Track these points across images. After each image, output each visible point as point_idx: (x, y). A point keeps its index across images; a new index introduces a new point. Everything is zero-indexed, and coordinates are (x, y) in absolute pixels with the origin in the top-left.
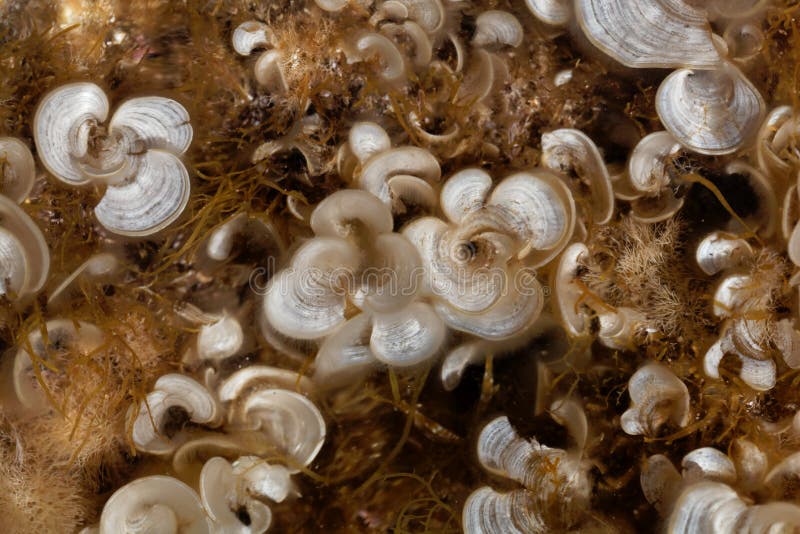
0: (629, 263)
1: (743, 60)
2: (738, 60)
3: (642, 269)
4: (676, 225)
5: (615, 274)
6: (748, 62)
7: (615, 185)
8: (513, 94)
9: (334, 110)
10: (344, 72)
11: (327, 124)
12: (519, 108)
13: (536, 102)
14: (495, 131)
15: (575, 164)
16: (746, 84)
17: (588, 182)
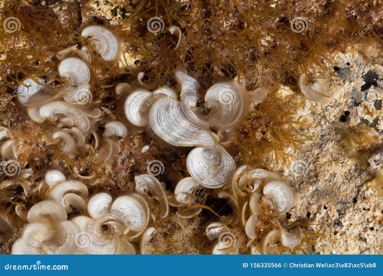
0: (177, 236)
1: (225, 143)
2: (223, 143)
3: (183, 239)
4: (199, 219)
5: (170, 242)
6: (228, 144)
7: (169, 200)
8: (123, 157)
9: (40, 166)
10: (45, 148)
11: (35, 173)
12: (125, 164)
13: (133, 161)
14: (114, 175)
15: (150, 190)
16: (227, 155)
17: (157, 199)
